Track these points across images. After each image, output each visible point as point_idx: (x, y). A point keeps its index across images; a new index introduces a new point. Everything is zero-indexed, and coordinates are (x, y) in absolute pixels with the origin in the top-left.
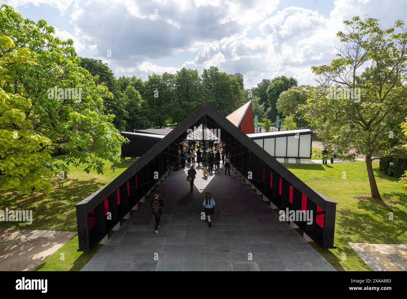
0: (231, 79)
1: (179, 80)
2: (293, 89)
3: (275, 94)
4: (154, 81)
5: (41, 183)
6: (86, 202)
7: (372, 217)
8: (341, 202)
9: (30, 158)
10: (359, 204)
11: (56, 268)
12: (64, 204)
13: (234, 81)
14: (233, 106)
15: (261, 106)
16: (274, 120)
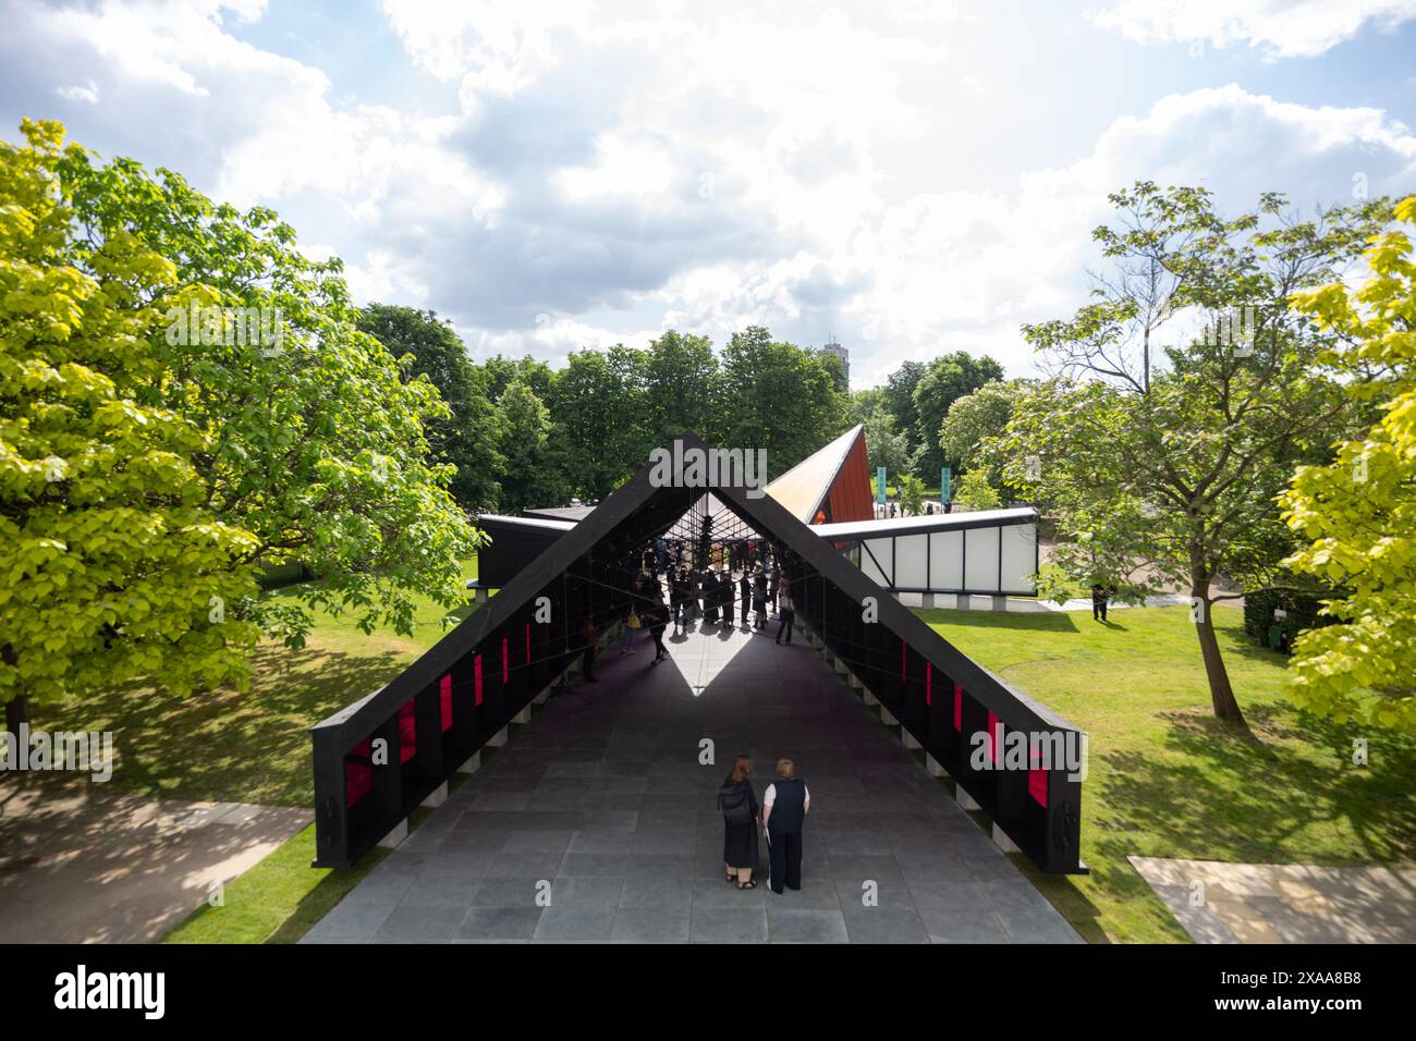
0: (806, 362)
1: (655, 366)
2: (988, 389)
3: (937, 404)
4: (583, 368)
5: (221, 662)
6: (343, 721)
7: (1208, 778)
8: (1120, 730)
9: (194, 590)
10: (1171, 735)
11: (245, 917)
12: (296, 726)
13: (816, 368)
14: (813, 440)
15: (894, 440)
16: (933, 482)
